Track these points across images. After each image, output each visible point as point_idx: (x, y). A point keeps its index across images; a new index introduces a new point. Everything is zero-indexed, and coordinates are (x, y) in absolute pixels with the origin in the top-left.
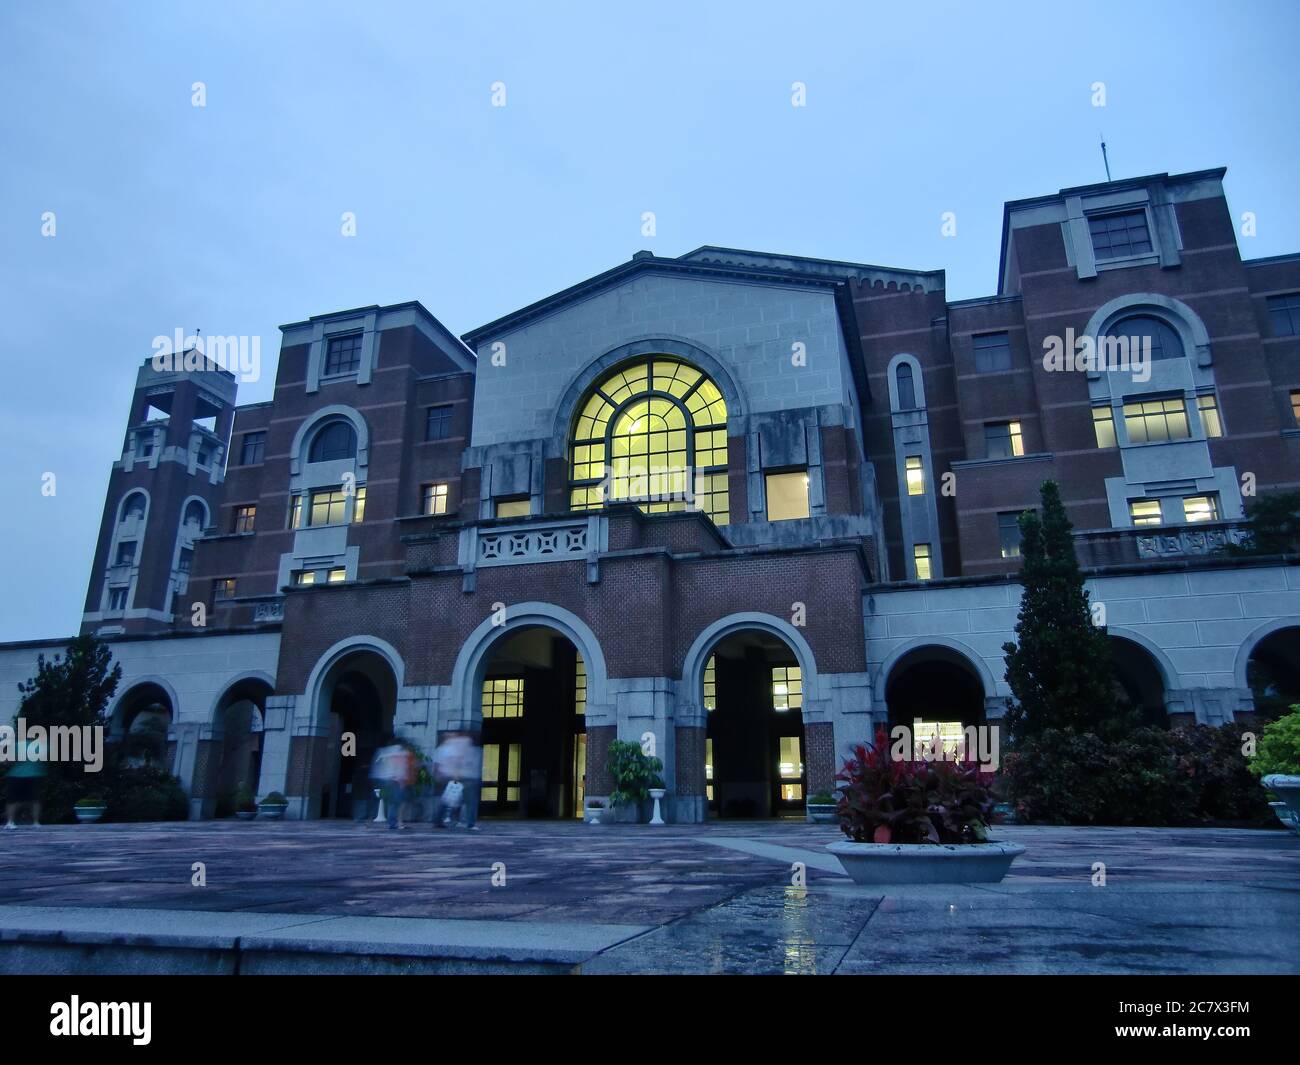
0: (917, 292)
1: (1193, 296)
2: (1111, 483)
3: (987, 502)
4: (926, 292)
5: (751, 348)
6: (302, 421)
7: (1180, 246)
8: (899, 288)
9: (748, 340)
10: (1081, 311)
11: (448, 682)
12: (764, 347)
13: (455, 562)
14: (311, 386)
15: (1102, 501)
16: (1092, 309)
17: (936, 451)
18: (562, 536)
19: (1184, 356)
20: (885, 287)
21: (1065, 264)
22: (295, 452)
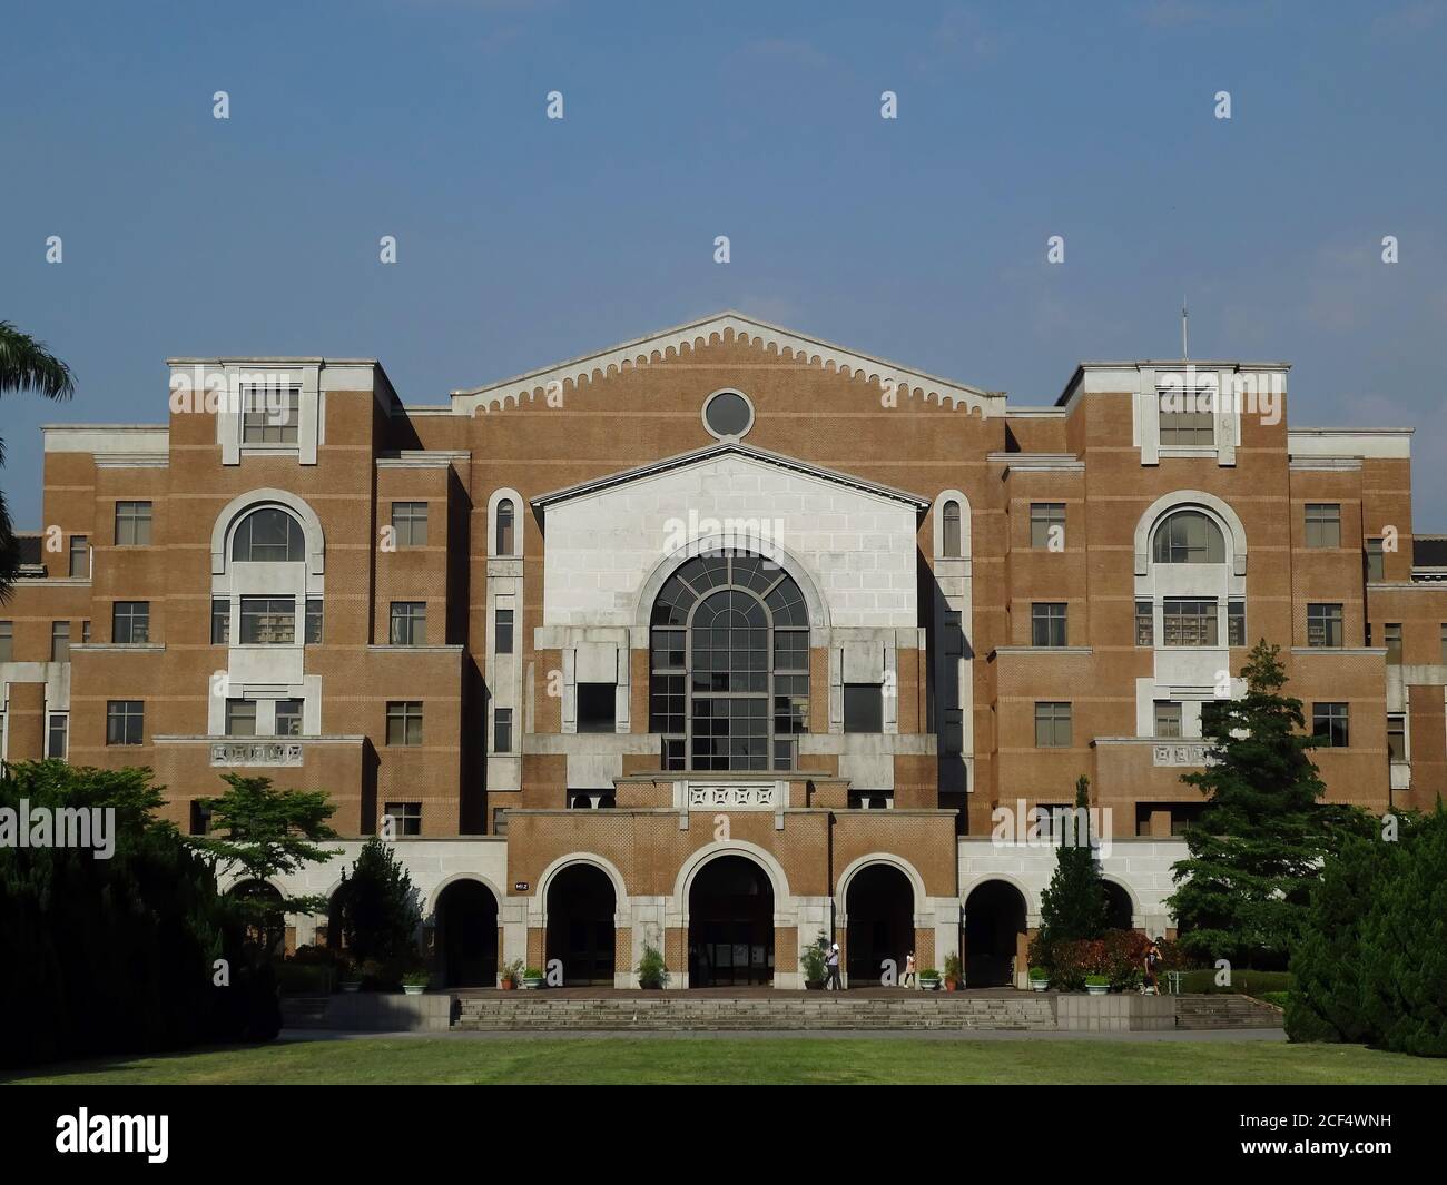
0: (976, 415)
1: (1239, 499)
2: (1141, 683)
3: (1026, 692)
4: (984, 418)
5: (835, 556)
6: (221, 505)
7: (1239, 444)
8: (955, 408)
9: (832, 548)
10: (1138, 498)
11: (672, 894)
12: (847, 558)
13: (671, 805)
14: (230, 456)
15: (1130, 699)
16: (1149, 498)
17: (977, 609)
18: (753, 792)
19: (1224, 562)
20: (940, 403)
21: (1130, 443)
22: (217, 545)
